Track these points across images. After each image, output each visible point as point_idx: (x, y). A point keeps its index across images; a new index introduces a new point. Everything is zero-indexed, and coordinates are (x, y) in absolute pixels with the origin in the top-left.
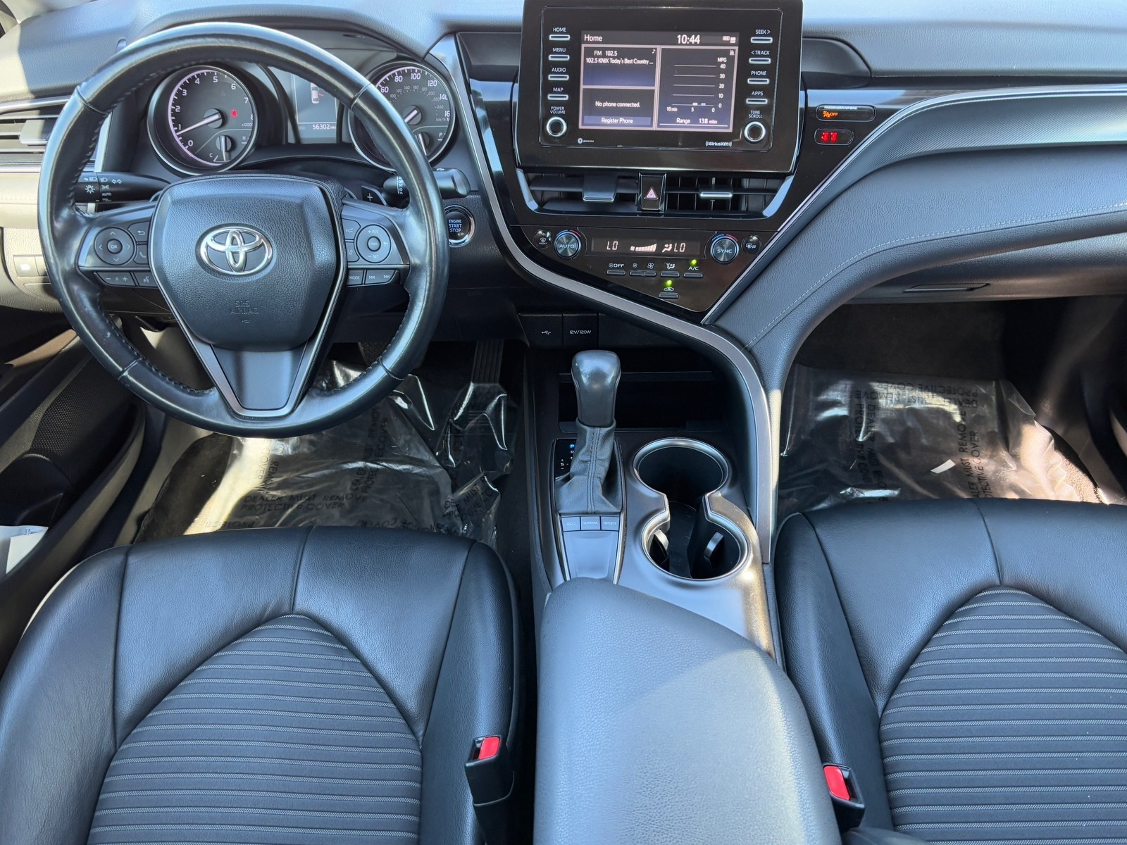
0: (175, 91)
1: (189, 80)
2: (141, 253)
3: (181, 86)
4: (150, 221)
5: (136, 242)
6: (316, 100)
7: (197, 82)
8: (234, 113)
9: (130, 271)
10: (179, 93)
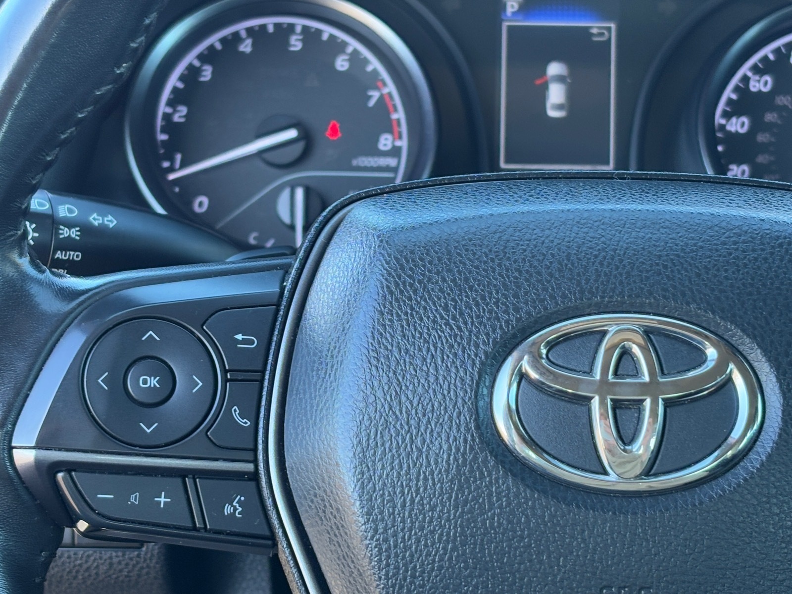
0: (180, 69)
1: (223, 41)
2: (236, 412)
3: (201, 57)
4: (278, 305)
5: (225, 371)
6: (560, 107)
7: (246, 47)
8: (334, 130)
9: (182, 474)
10: (192, 74)
